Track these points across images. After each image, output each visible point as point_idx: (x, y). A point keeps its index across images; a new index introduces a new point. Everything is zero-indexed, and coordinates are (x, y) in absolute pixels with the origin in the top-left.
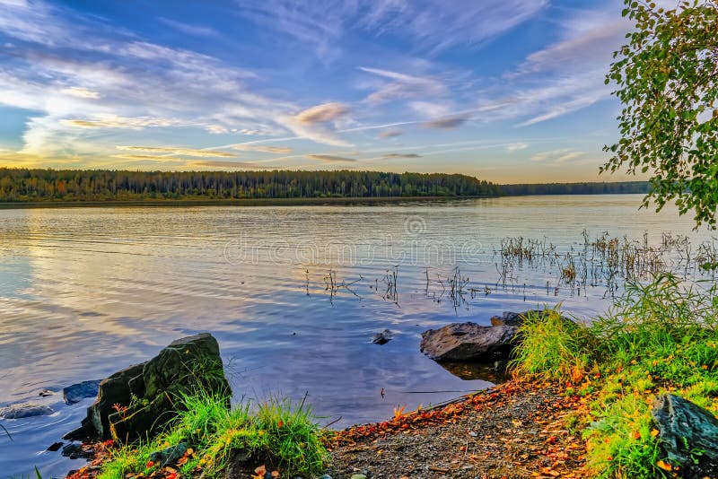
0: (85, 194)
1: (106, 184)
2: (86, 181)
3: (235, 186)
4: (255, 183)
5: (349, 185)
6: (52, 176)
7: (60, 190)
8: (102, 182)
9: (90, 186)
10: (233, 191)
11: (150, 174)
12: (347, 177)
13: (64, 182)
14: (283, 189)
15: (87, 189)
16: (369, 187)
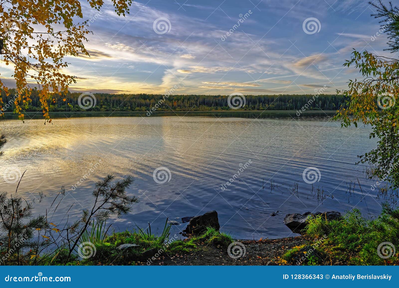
0: (185, 107)
1: (195, 102)
2: (186, 101)
3: (258, 103)
4: (269, 102)
5: (324, 103)
6: (172, 98)
7: (174, 105)
8: (193, 101)
9: (187, 103)
10: (256, 106)
11: (216, 97)
12: (323, 98)
13: (177, 101)
14: (285, 105)
15: (186, 105)
16: (337, 104)
